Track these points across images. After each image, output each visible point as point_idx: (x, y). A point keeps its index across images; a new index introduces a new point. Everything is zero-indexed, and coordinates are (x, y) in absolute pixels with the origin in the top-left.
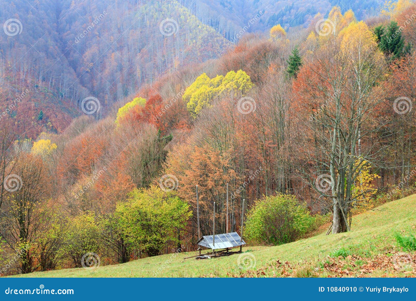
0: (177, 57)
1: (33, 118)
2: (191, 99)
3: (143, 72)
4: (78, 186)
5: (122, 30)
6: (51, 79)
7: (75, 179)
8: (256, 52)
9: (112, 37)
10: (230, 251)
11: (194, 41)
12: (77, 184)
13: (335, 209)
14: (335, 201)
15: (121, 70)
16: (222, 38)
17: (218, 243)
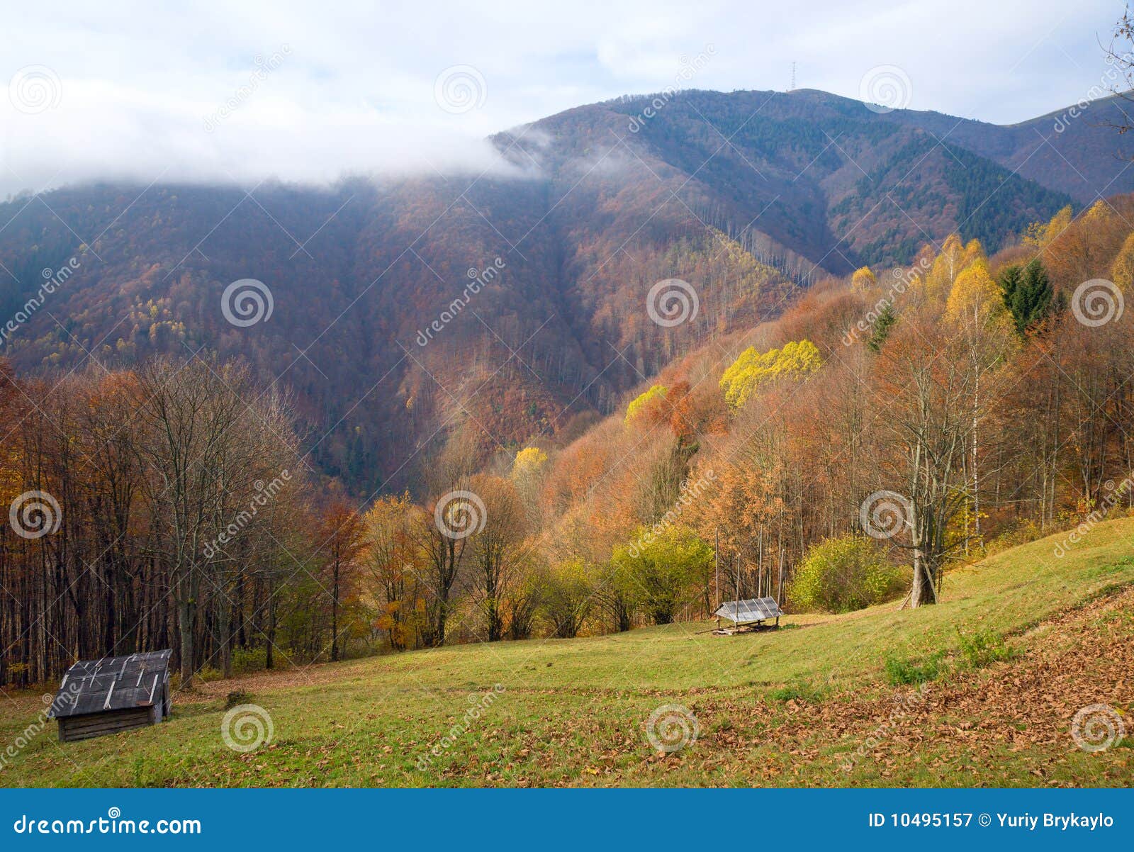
0: (724, 315)
1: (523, 412)
2: (732, 387)
3: (673, 341)
4: (568, 519)
5: (644, 281)
6: (547, 356)
7: (567, 506)
8: (831, 311)
9: (631, 292)
10: (762, 624)
11: (749, 290)
12: (567, 516)
13: (917, 564)
14: (917, 553)
15: (643, 339)
16: (790, 283)
17: (744, 613)
